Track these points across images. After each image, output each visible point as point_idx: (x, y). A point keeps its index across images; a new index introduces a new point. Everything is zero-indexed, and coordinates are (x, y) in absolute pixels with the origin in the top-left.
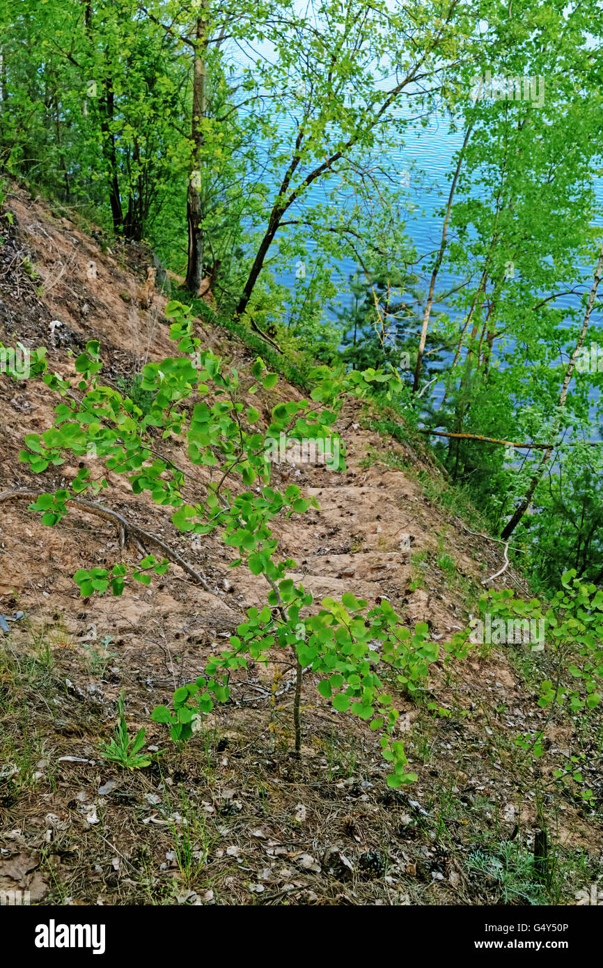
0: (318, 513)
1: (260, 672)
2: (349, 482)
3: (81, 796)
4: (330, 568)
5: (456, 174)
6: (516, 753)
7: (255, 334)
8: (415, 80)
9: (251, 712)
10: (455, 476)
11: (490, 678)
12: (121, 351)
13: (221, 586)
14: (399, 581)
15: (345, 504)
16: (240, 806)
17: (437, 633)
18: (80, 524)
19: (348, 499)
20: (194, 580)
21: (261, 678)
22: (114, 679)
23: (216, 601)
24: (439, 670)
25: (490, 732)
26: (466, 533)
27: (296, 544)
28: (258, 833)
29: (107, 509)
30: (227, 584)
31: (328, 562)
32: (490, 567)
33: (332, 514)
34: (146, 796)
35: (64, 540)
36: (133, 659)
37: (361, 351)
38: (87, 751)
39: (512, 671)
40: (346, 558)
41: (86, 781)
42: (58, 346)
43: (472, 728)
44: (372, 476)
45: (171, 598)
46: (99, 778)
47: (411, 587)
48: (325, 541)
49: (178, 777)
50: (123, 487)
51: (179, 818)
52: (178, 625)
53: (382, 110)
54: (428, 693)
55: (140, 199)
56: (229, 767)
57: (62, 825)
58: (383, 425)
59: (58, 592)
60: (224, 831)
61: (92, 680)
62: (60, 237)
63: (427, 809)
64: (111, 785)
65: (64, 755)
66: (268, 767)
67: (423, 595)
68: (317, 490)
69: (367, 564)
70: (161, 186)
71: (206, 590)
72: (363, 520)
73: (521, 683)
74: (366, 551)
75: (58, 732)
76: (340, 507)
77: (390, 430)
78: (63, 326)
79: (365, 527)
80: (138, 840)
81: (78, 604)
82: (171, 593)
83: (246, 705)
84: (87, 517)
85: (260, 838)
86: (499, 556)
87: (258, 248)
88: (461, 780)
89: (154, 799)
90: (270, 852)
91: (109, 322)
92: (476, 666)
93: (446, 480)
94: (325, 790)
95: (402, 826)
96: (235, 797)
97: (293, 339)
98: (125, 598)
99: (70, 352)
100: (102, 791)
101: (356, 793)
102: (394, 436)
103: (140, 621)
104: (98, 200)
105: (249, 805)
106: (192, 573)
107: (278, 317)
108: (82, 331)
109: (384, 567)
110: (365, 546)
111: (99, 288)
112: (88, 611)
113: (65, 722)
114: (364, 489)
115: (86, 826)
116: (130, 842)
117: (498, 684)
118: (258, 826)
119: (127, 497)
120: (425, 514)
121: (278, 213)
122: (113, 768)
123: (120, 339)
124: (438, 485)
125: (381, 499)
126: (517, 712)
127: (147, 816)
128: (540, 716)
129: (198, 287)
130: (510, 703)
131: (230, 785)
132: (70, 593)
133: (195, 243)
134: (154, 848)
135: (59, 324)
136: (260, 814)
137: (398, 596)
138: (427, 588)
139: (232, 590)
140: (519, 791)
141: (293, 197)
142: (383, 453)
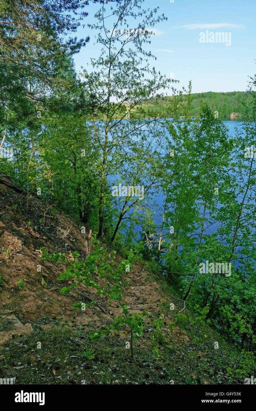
0: (134, 293)
1: (121, 337)
2: (142, 285)
3: (77, 367)
4: (138, 308)
5: (165, 205)
6: (191, 359)
7: (116, 247)
8: (154, 183)
9: (119, 347)
10: (169, 283)
11: (182, 338)
12: (83, 251)
13: (109, 313)
14: (156, 311)
15: (141, 291)
16: (118, 369)
17: (167, 326)
18: (73, 296)
19: (142, 289)
20: (103, 311)
21: (121, 338)
22: (82, 338)
23: (109, 317)
24: (169, 336)
25: (183, 354)
26: (174, 298)
27: (129, 302)
28: (123, 376)
29: (80, 292)
30: (111, 313)
31: (137, 307)
32: (180, 308)
33: (138, 294)
34: (94, 366)
35: (68, 301)
36: (86, 334)
37: (144, 251)
38: (78, 354)
39: (188, 337)
40: (142, 305)
41: (78, 362)
42: (67, 250)
43: (178, 352)
44: (148, 283)
45: (96, 316)
46: (81, 362)
47: (160, 313)
48: (136, 301)
49: (102, 361)
50: (84, 287)
51: (102, 372)
52: (98, 324)
53: (147, 190)
54: (166, 342)
55: (87, 213)
56: (115, 359)
57: (72, 375)
58: (150, 270)
59: (67, 315)
60: (114, 376)
61: (77, 338)
62: (68, 223)
63: (168, 371)
64: (85, 364)
65: (72, 355)
66: (125, 359)
67: (163, 315)
68: (134, 287)
69: (148, 307)
70: (92, 210)
71: (106, 314)
72: (146, 295)
73: (191, 340)
74: (147, 303)
75: (70, 350)
76: (140, 292)
77: (152, 271)
78: (69, 245)
79: (147, 297)
80: (92, 379)
81: (72, 318)
82: (96, 315)
83: (117, 345)
84: (74, 295)
85: (124, 378)
86: (183, 305)
87: (117, 224)
88: (176, 367)
89: (96, 367)
90: (127, 382)
91: (80, 244)
92: (178, 335)
93: (167, 284)
94: (140, 365)
95: (161, 375)
96: (117, 367)
97: (126, 248)
98: (84, 316)
99: (70, 252)
100: (82, 365)
101: (148, 366)
102: (153, 273)
103: (88, 323)
104: (76, 213)
105: (121, 369)
106: (102, 309)
107: (122, 242)
108: (73, 246)
109: (152, 308)
110: (147, 302)
111: (77, 235)
112: (74, 320)
113: (71, 347)
114: (146, 287)
115: (78, 375)
116: (90, 379)
117: (185, 340)
118: (123, 375)
119: (85, 289)
120: (162, 293)
121: (121, 216)
122: (85, 359)
123: (83, 248)
124: (165, 286)
125: (151, 289)
126: (190, 348)
127: (94, 372)
128: (197, 349)
129: (102, 235)
130: (188, 345)
131: (116, 363)
132: (70, 315)
133: (101, 224)
134: (96, 381)
135: (67, 244)
136: (124, 371)
137: (156, 316)
138: (164, 313)
139: (112, 314)
140: (192, 370)
141: (126, 212)
142: (150, 277)
